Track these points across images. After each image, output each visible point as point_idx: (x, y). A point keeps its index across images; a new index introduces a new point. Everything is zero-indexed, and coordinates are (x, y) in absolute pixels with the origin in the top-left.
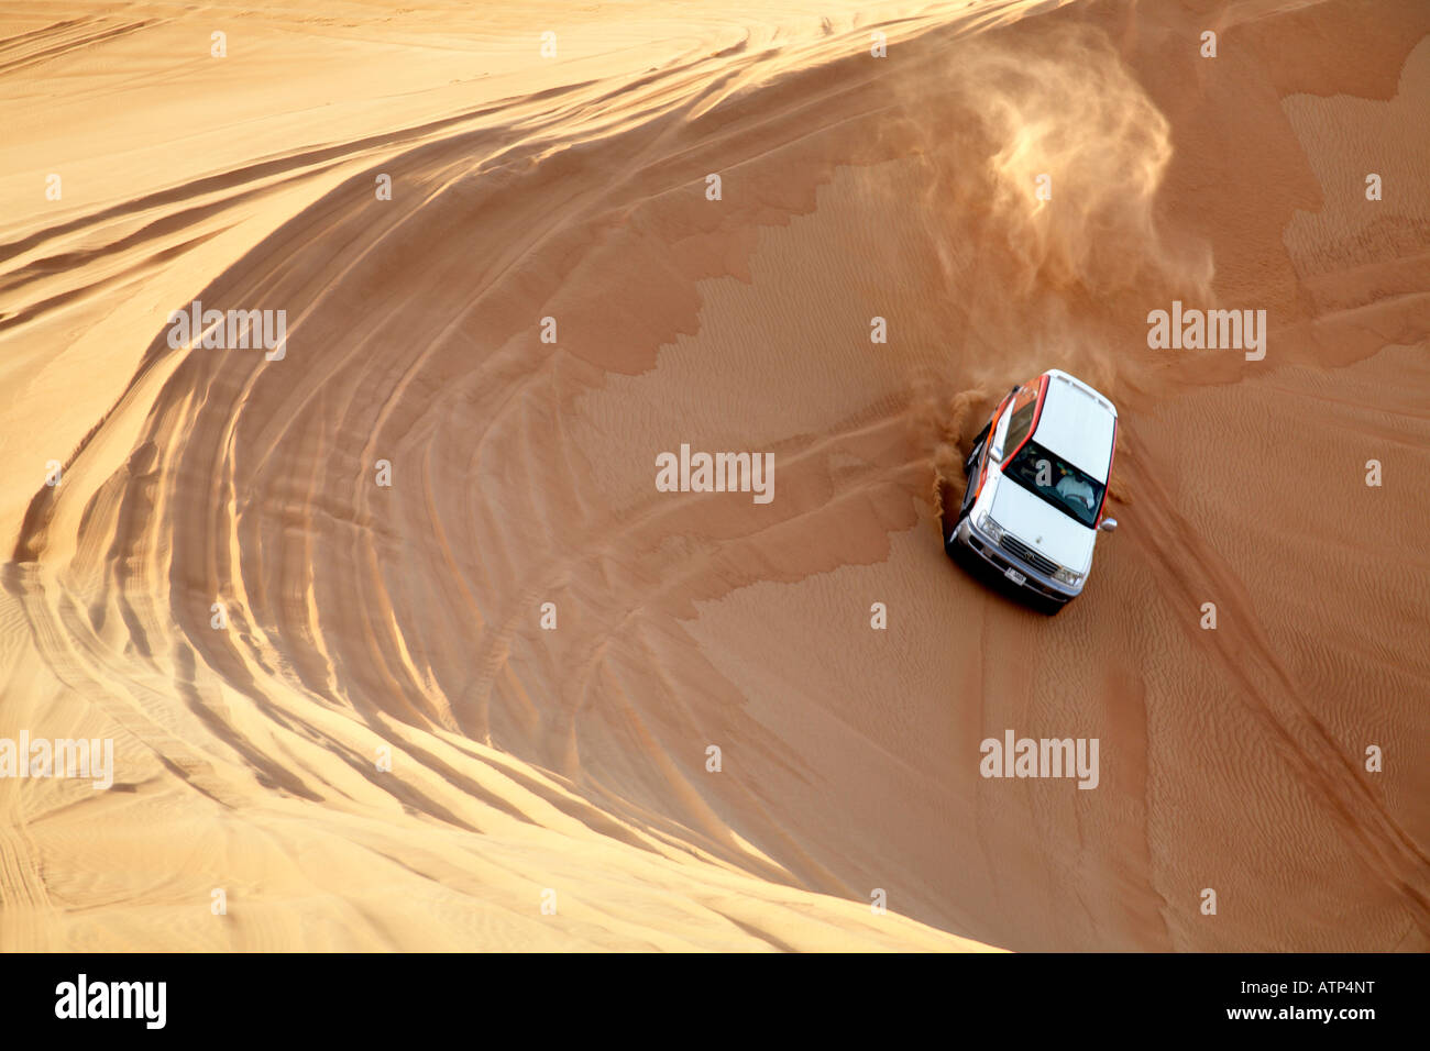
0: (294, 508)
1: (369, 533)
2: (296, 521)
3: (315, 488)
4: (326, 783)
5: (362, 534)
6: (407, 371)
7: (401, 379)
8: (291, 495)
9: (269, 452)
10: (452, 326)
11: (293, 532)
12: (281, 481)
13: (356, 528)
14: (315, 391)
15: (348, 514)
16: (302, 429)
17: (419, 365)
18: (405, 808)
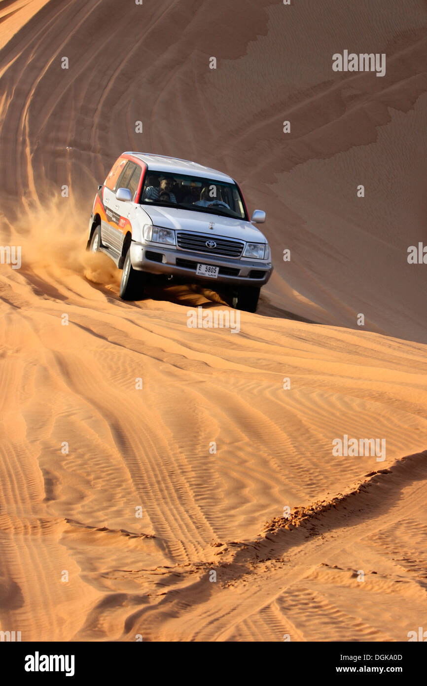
0: (60, 148)
1: (100, 156)
2: (62, 154)
3: (70, 136)
4: (70, 290)
5: (96, 157)
6: (116, 70)
7: (113, 75)
8: (58, 141)
9: (46, 119)
10: (138, 45)
11: (60, 160)
12: (53, 135)
13: (92, 154)
14: (68, 86)
15: (88, 148)
16: (62, 107)
17: (122, 67)
18: (108, 299)
